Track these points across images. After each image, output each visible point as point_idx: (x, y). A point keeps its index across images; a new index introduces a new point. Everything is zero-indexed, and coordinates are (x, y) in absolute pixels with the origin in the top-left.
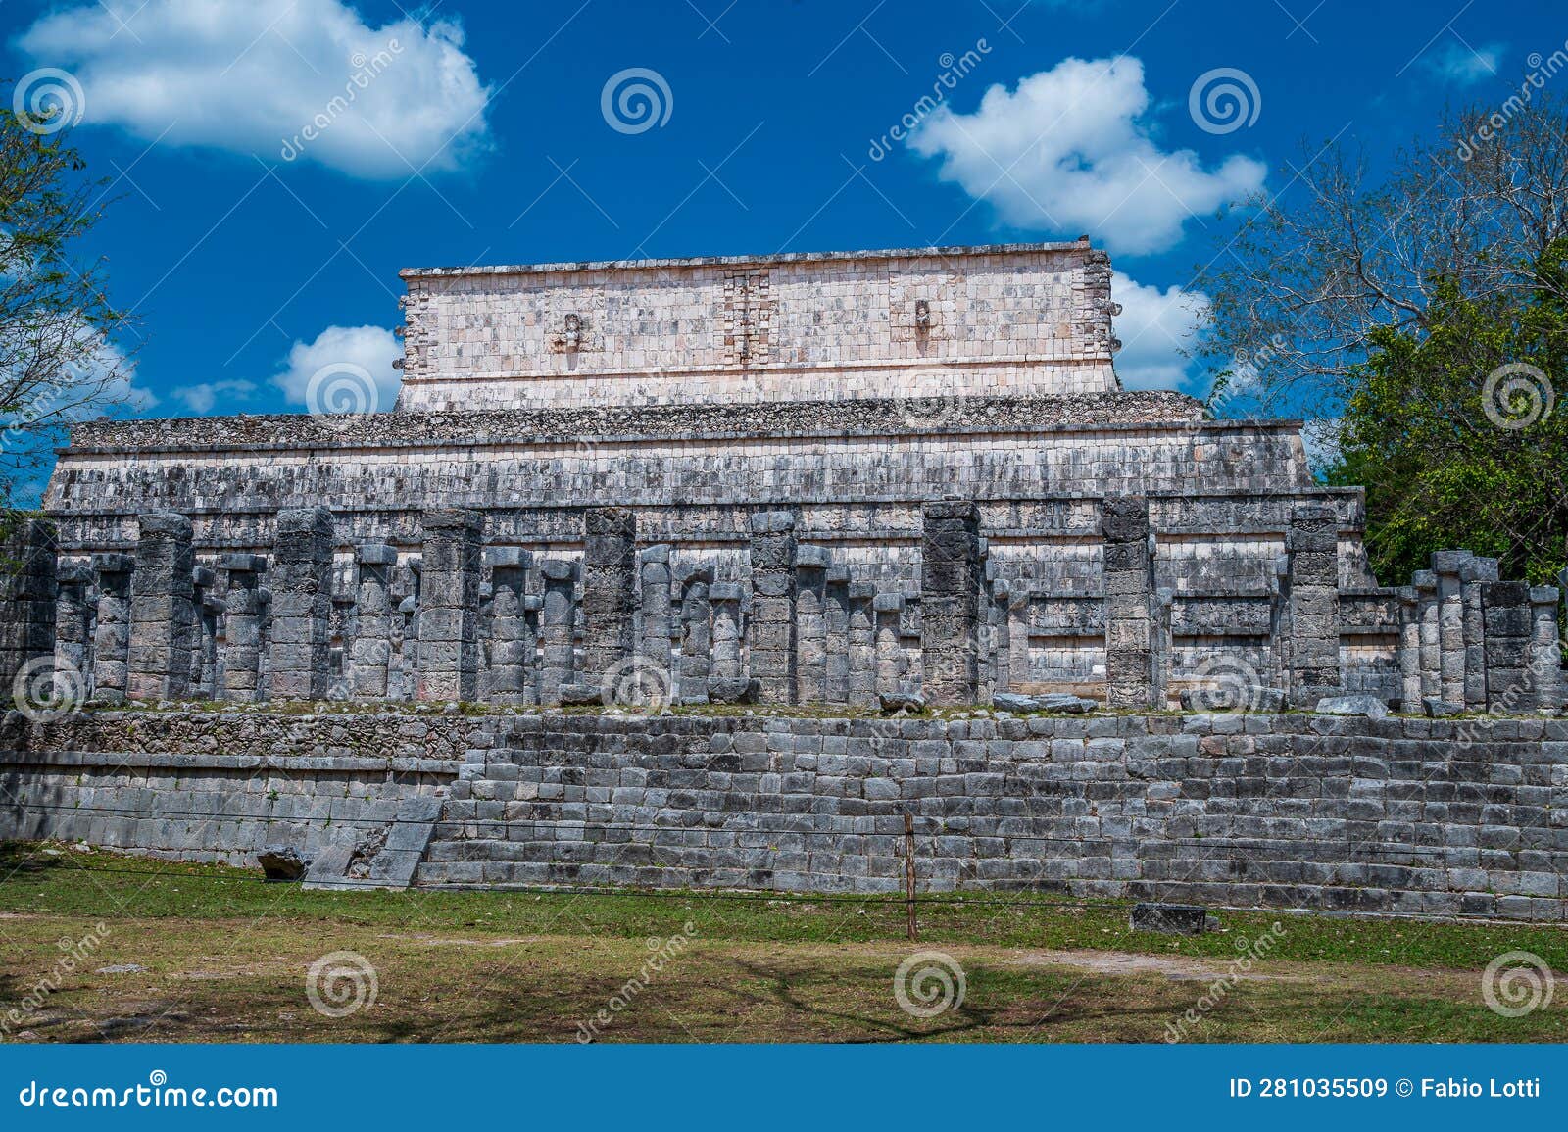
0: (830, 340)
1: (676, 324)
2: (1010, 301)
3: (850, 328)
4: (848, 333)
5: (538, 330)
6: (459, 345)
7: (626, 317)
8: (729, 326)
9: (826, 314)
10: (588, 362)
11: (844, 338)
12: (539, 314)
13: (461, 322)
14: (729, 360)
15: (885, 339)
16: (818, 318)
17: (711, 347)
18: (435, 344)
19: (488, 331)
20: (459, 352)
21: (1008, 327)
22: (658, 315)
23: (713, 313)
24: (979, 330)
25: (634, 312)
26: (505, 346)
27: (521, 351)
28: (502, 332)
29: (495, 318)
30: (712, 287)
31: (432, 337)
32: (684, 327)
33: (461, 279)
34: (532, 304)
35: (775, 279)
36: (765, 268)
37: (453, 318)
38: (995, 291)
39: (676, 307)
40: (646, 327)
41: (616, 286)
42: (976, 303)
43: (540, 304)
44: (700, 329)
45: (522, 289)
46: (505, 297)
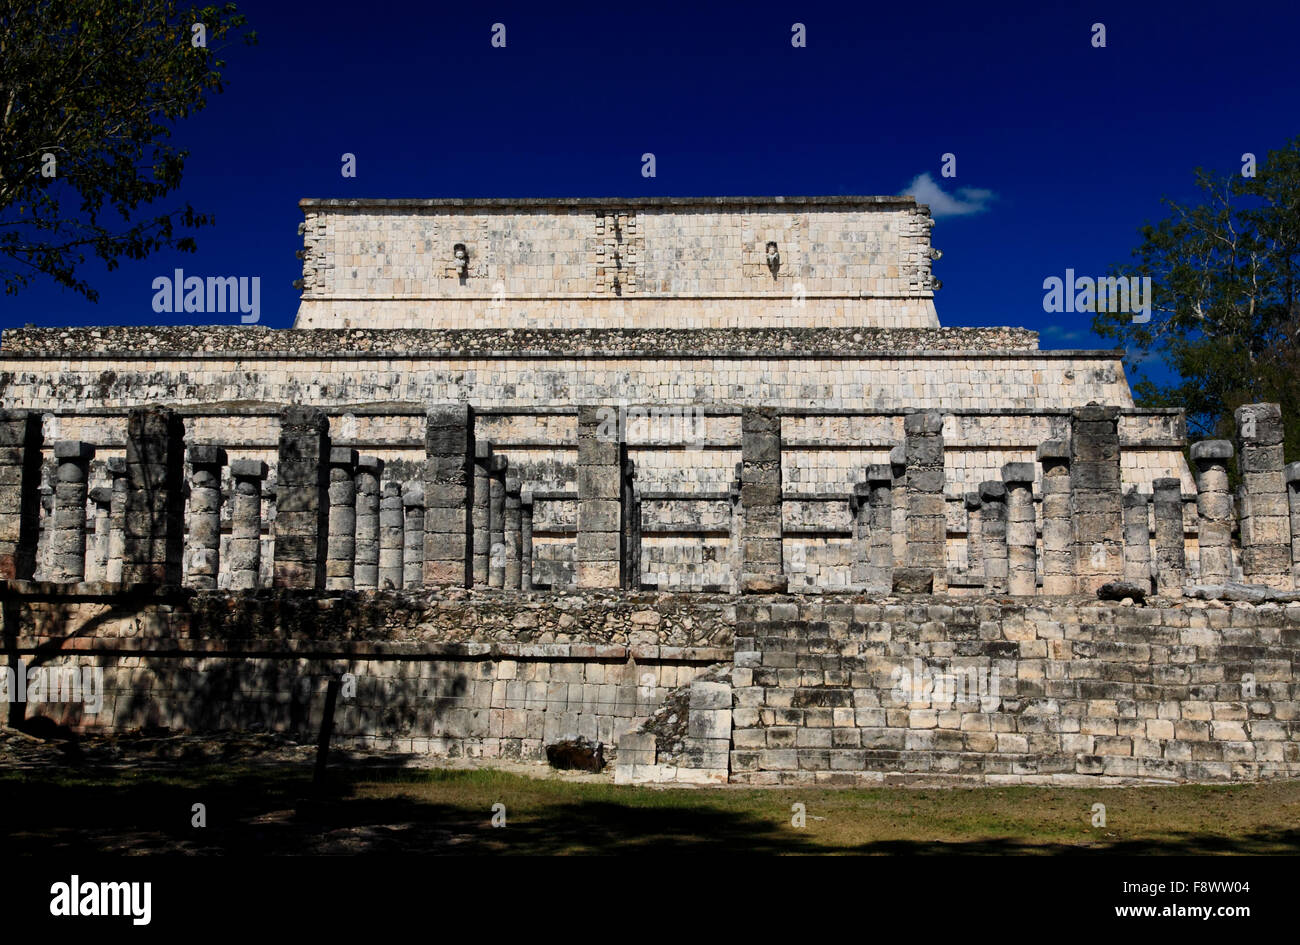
0: (690, 273)
1: (553, 255)
2: (846, 244)
3: (707, 264)
4: (705, 268)
5: (427, 257)
6: (354, 268)
7: (507, 248)
8: (600, 258)
9: (686, 251)
10: (473, 286)
11: (703, 272)
12: (428, 243)
13: (356, 247)
14: (600, 288)
15: (738, 274)
16: (679, 254)
17: (583, 276)
18: (333, 267)
19: (381, 257)
20: (355, 275)
21: (844, 267)
22: (536, 248)
23: (587, 247)
24: (819, 268)
25: (515, 245)
26: (396, 271)
27: (411, 275)
28: (394, 258)
29: (388, 246)
30: (585, 224)
31: (329, 261)
32: (560, 259)
33: (357, 211)
34: (422, 234)
35: (641, 218)
36: (632, 211)
37: (349, 244)
38: (833, 236)
39: (553, 240)
40: (526, 255)
41: (497, 222)
42: (817, 246)
43: (429, 234)
44: (574, 260)
45: (412, 221)
46: (396, 227)
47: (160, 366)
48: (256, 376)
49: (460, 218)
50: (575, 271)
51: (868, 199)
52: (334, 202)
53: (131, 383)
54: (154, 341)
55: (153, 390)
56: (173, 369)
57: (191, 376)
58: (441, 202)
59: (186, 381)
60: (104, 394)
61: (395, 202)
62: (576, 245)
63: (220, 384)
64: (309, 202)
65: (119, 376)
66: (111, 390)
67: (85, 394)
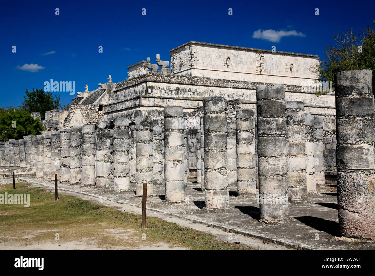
0: (275, 70)
1: (247, 62)
2: (304, 65)
3: (278, 67)
4: (278, 69)
5: (220, 60)
6: (203, 61)
7: (237, 59)
8: (257, 64)
9: (274, 64)
10: (230, 68)
11: (277, 69)
12: (220, 56)
13: (204, 55)
14: (257, 72)
15: (284, 70)
16: (272, 65)
17: (253, 68)
18: (198, 60)
19: (209, 59)
20: (204, 63)
21: (304, 71)
22: (243, 60)
23: (254, 61)
24: (299, 70)
25: (239, 59)
26: (213, 63)
27: (216, 64)
28: (212, 59)
29: (211, 56)
30: (253, 54)
31: (198, 58)
32: (249, 63)
33: (203, 45)
34: (219, 54)
35: (265, 55)
36: (263, 52)
37: (202, 54)
38: (302, 63)
39: (247, 58)
40: (241, 62)
41: (235, 52)
42: (299, 65)
43: (220, 54)
44: (251, 64)
45: (216, 50)
46: (213, 51)
47: (190, 87)
48: (212, 91)
49: (227, 50)
50: (251, 67)
51: (309, 55)
52: (199, 43)
53: (184, 91)
54: (186, 80)
55: (189, 93)
56: (193, 88)
57: (198, 90)
58: (224, 46)
59: (196, 91)
60: (178, 93)
61: (213, 44)
62: (252, 60)
63: (205, 93)
64: (194, 42)
65: (180, 88)
66: (179, 92)
67: (173, 93)
